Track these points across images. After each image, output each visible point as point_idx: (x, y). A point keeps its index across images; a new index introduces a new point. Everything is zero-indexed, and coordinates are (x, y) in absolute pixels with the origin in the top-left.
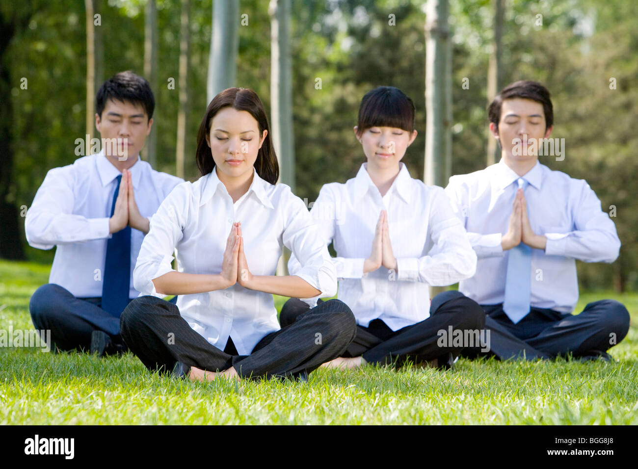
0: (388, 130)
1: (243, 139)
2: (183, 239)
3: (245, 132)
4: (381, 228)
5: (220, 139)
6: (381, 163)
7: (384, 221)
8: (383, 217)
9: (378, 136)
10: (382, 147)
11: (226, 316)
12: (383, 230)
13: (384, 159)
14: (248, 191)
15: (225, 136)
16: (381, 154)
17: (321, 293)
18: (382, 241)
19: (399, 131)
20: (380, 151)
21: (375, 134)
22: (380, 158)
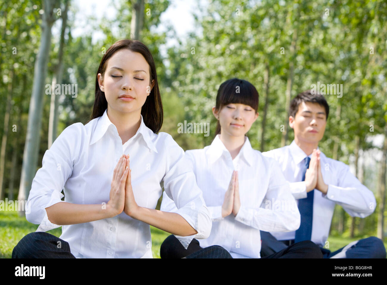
0: (242, 107)
1: (136, 78)
2: (72, 175)
3: (138, 71)
4: (233, 184)
5: (113, 77)
6: (234, 131)
7: (235, 179)
8: (235, 176)
9: (233, 111)
10: (236, 119)
11: (108, 248)
12: (235, 187)
13: (237, 129)
14: (135, 134)
15: (119, 73)
16: (234, 124)
17: (197, 232)
18: (234, 195)
19: (249, 108)
20: (234, 122)
21: (231, 109)
22: (234, 128)
